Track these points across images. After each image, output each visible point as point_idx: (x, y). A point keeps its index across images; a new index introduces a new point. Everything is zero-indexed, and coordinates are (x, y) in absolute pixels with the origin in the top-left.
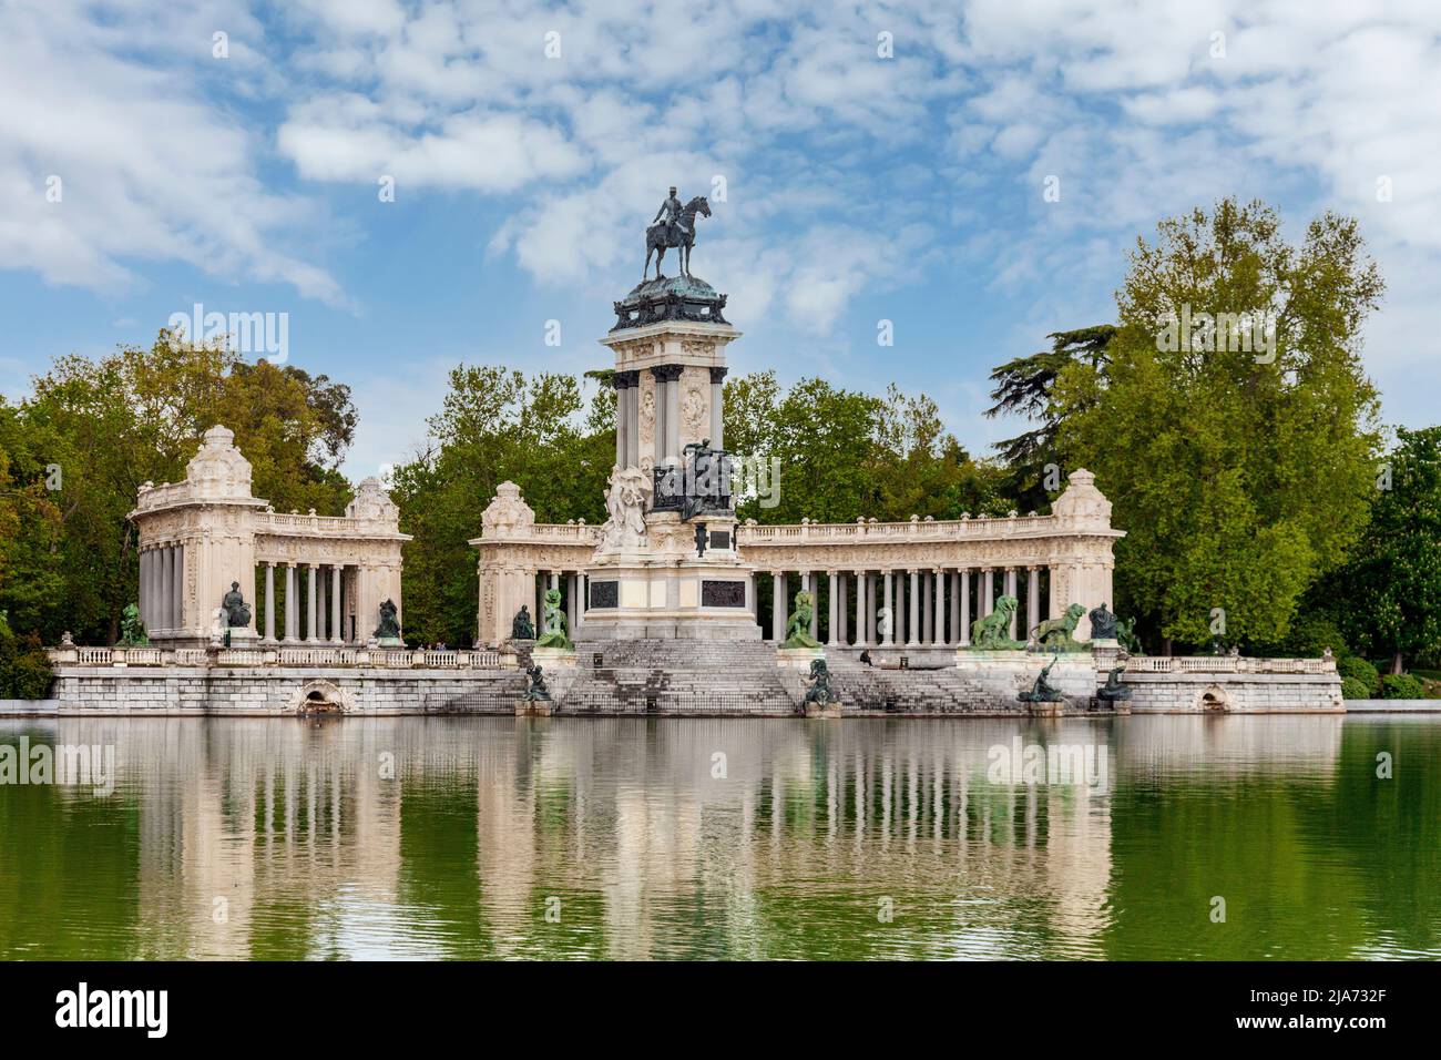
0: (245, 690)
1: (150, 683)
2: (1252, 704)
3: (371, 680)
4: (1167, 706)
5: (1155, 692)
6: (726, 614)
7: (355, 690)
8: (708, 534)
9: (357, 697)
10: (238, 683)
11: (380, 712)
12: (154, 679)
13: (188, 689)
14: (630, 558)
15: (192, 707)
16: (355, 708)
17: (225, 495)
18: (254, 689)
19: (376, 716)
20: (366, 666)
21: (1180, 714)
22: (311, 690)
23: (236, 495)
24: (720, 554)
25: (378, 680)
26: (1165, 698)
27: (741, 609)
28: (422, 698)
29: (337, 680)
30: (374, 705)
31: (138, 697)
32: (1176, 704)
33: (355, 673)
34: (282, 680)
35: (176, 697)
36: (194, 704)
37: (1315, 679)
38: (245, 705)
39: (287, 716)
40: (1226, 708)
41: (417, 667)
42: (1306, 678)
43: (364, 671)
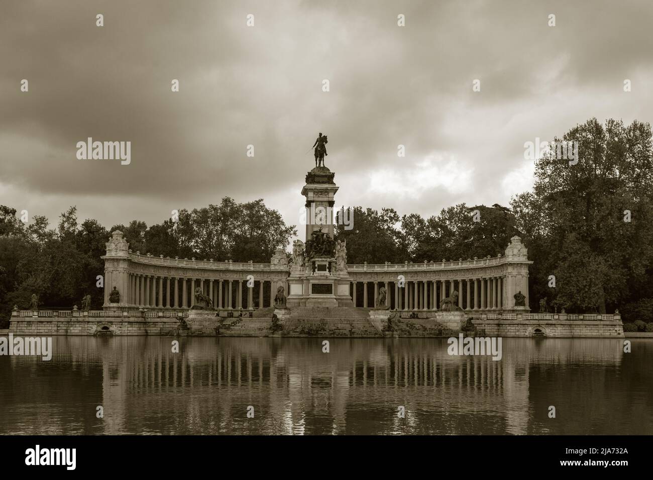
0: (74, 326)
1: (46, 323)
2: (559, 334)
3: (126, 322)
4: (513, 334)
5: (508, 328)
6: (322, 297)
7: (119, 326)
8: (316, 266)
9: (119, 328)
10: (73, 323)
11: (129, 334)
12: (47, 322)
13: (61, 326)
14: (295, 276)
15: (62, 332)
16: (118, 332)
17: (114, 255)
18: (77, 325)
19: (127, 336)
20: (125, 317)
21: (519, 337)
22: (103, 326)
23: (118, 255)
24: (321, 273)
25: (129, 322)
26: (512, 331)
27: (331, 295)
28: (159, 329)
29: (112, 322)
30: (126, 331)
31: (41, 328)
32: (517, 333)
33: (119, 320)
34: (88, 322)
35: (56, 328)
36: (63, 331)
37: (608, 323)
38: (74, 331)
39: (89, 336)
40: (545, 335)
41: (159, 317)
42: (602, 323)
43: (123, 319)
